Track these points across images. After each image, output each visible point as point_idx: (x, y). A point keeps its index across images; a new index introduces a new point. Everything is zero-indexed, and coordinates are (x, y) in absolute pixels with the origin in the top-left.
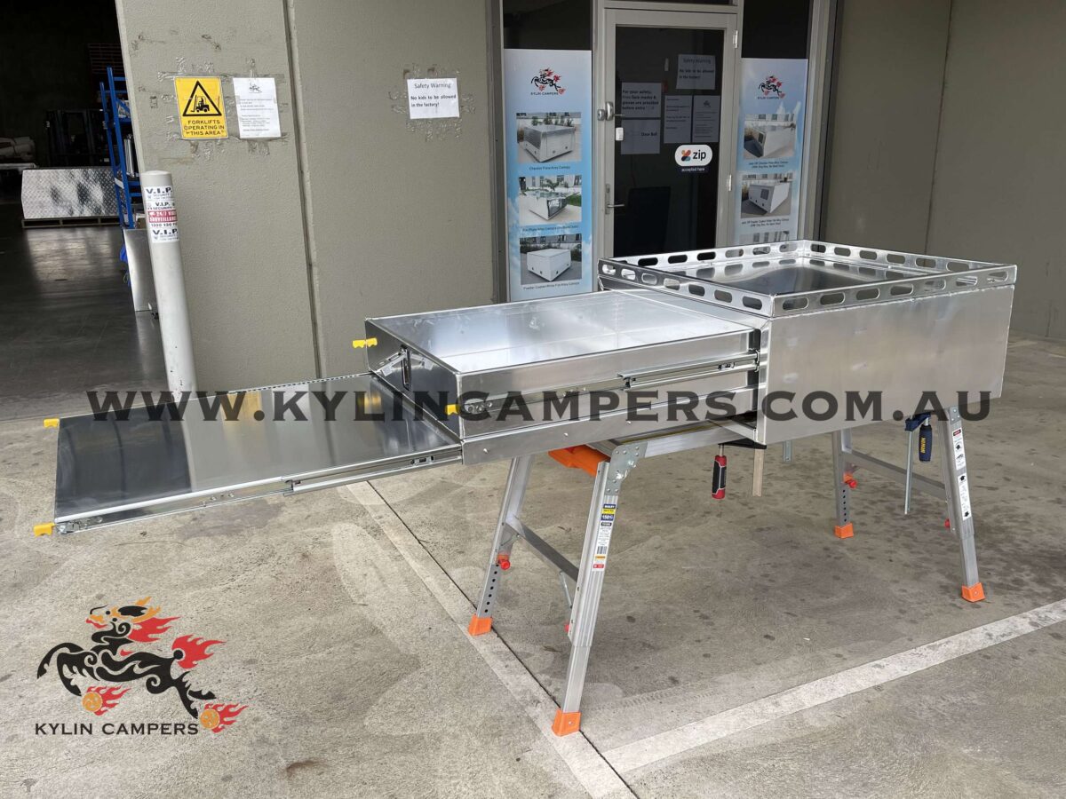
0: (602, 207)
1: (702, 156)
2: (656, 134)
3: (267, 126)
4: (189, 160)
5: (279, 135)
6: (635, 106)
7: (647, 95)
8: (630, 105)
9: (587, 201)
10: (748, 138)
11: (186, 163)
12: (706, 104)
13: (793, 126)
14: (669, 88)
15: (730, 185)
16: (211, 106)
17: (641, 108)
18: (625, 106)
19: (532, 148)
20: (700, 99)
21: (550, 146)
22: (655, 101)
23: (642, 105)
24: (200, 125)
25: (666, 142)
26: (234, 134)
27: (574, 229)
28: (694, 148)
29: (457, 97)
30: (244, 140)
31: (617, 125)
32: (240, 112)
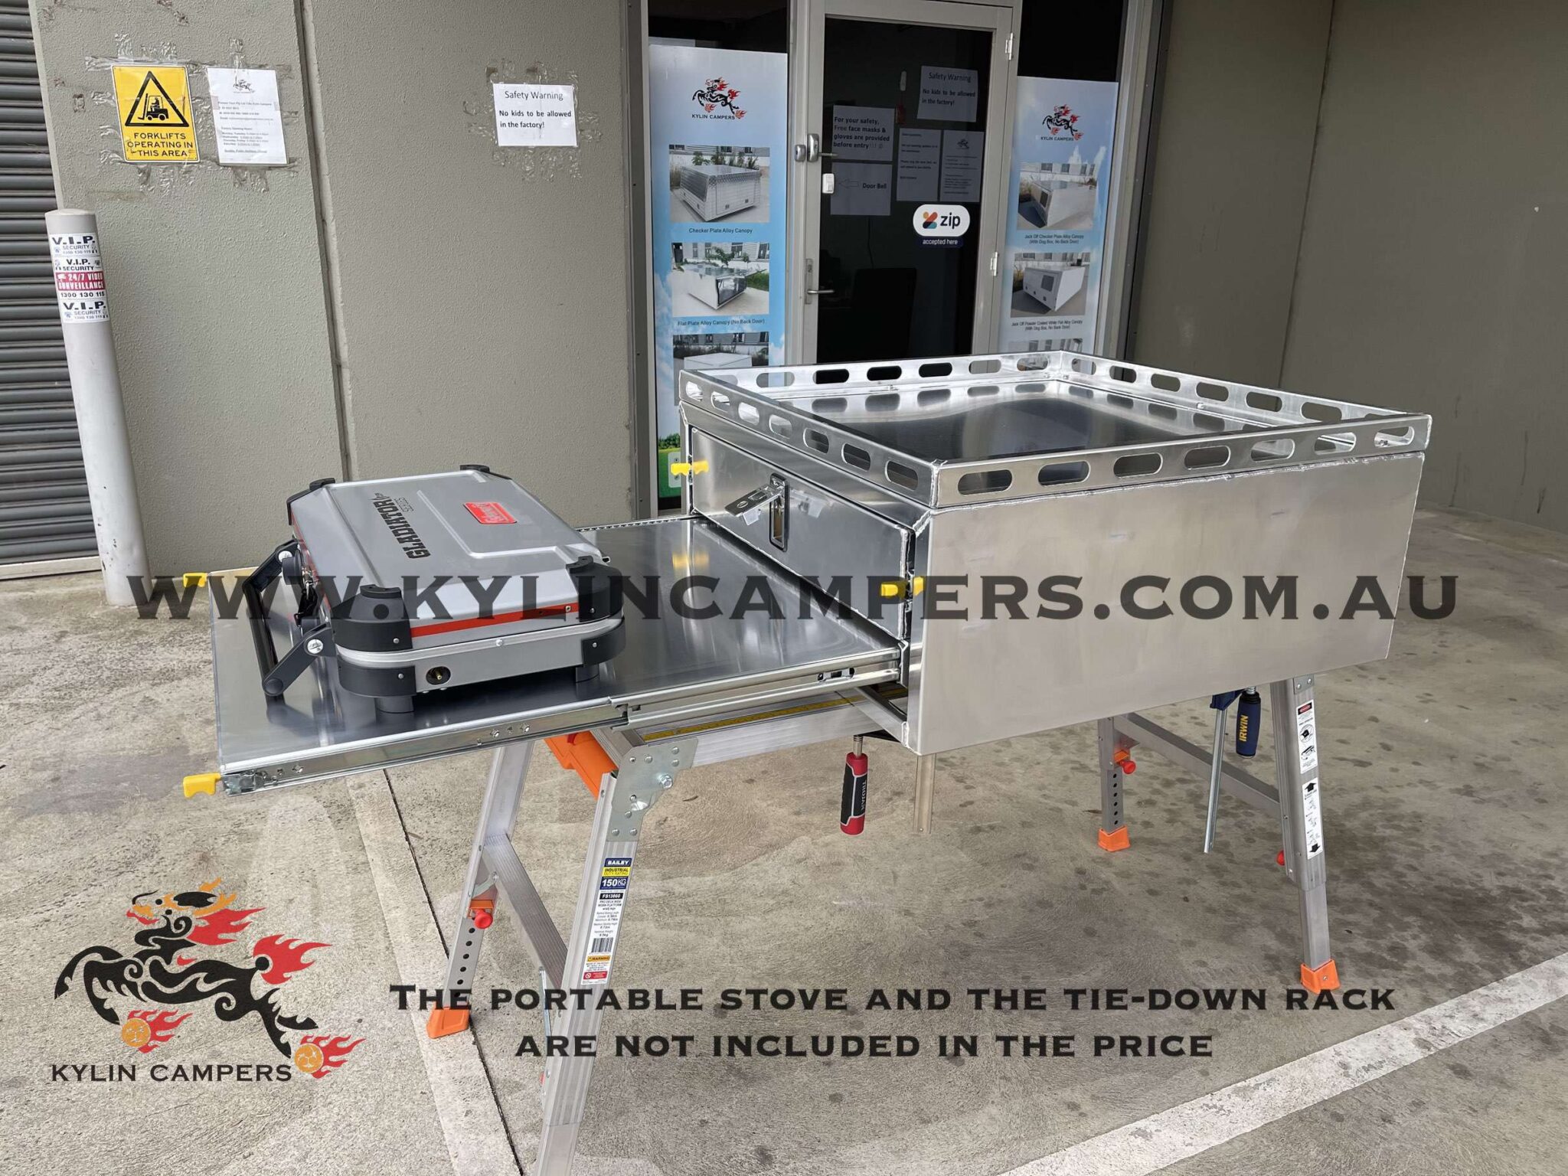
0: (801, 293)
1: (954, 222)
2: (884, 186)
3: (263, 147)
4: (137, 195)
5: (284, 162)
6: (853, 141)
7: (872, 126)
8: (845, 141)
9: (777, 282)
10: (1025, 199)
11: (130, 199)
12: (963, 143)
13: (1092, 182)
14: (907, 117)
15: (995, 268)
16: (170, 110)
17: (862, 146)
18: (838, 141)
19: (693, 200)
20: (953, 137)
21: (720, 198)
22: (885, 135)
23: (863, 142)
24: (153, 141)
25: (899, 198)
26: (209, 156)
27: (757, 325)
28: (942, 210)
29: (573, 114)
30: (226, 166)
31: (826, 170)
32: (218, 123)
